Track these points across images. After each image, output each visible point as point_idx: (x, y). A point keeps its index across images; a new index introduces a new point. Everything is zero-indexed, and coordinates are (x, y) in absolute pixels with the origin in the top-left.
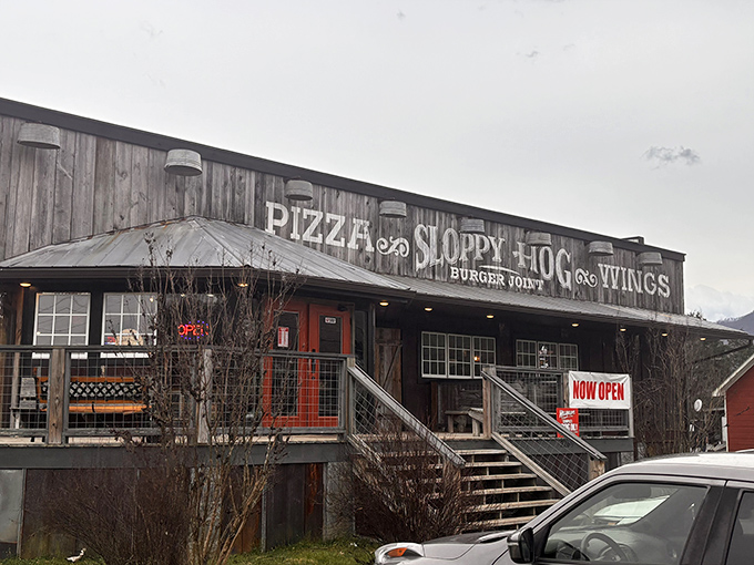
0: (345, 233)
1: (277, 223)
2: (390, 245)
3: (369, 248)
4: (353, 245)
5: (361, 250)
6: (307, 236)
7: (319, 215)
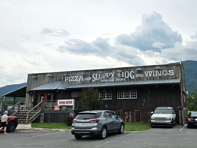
0: (78, 78)
1: (67, 79)
2: (87, 79)
3: (83, 80)
4: (80, 80)
5: (81, 81)
6: (71, 80)
7: (73, 77)
